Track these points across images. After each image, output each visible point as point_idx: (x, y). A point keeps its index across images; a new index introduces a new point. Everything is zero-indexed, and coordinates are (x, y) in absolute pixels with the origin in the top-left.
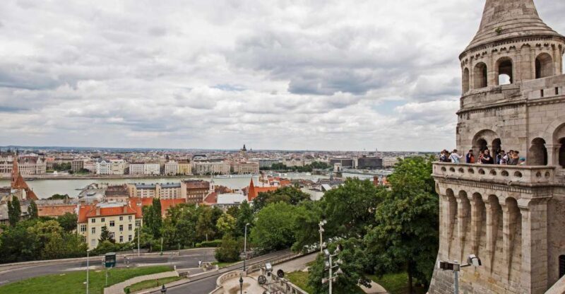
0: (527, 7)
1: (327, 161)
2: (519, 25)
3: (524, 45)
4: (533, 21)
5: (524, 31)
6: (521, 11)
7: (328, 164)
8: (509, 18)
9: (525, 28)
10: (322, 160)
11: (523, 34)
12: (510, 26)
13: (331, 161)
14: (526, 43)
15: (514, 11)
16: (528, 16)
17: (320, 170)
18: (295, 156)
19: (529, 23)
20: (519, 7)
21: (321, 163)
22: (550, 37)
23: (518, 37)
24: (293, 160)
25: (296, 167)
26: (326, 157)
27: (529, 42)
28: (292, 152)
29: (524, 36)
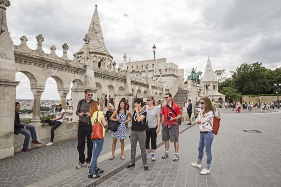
0: (100, 40)
1: (49, 106)
2: (95, 47)
3: (94, 56)
4: (100, 47)
5: (95, 50)
6: (97, 42)
7: (50, 108)
8: (92, 44)
9: (96, 49)
10: (46, 106)
11: (94, 51)
12: (91, 47)
13: (52, 106)
14: (95, 55)
15: (94, 41)
16: (99, 44)
17: (44, 112)
18: (27, 103)
19: (99, 47)
20: (96, 40)
21: (45, 107)
22: (104, 54)
23: (92, 52)
24: (24, 105)
25: (26, 110)
26: (49, 104)
27: (96, 55)
28: (24, 100)
29: (94, 52)
